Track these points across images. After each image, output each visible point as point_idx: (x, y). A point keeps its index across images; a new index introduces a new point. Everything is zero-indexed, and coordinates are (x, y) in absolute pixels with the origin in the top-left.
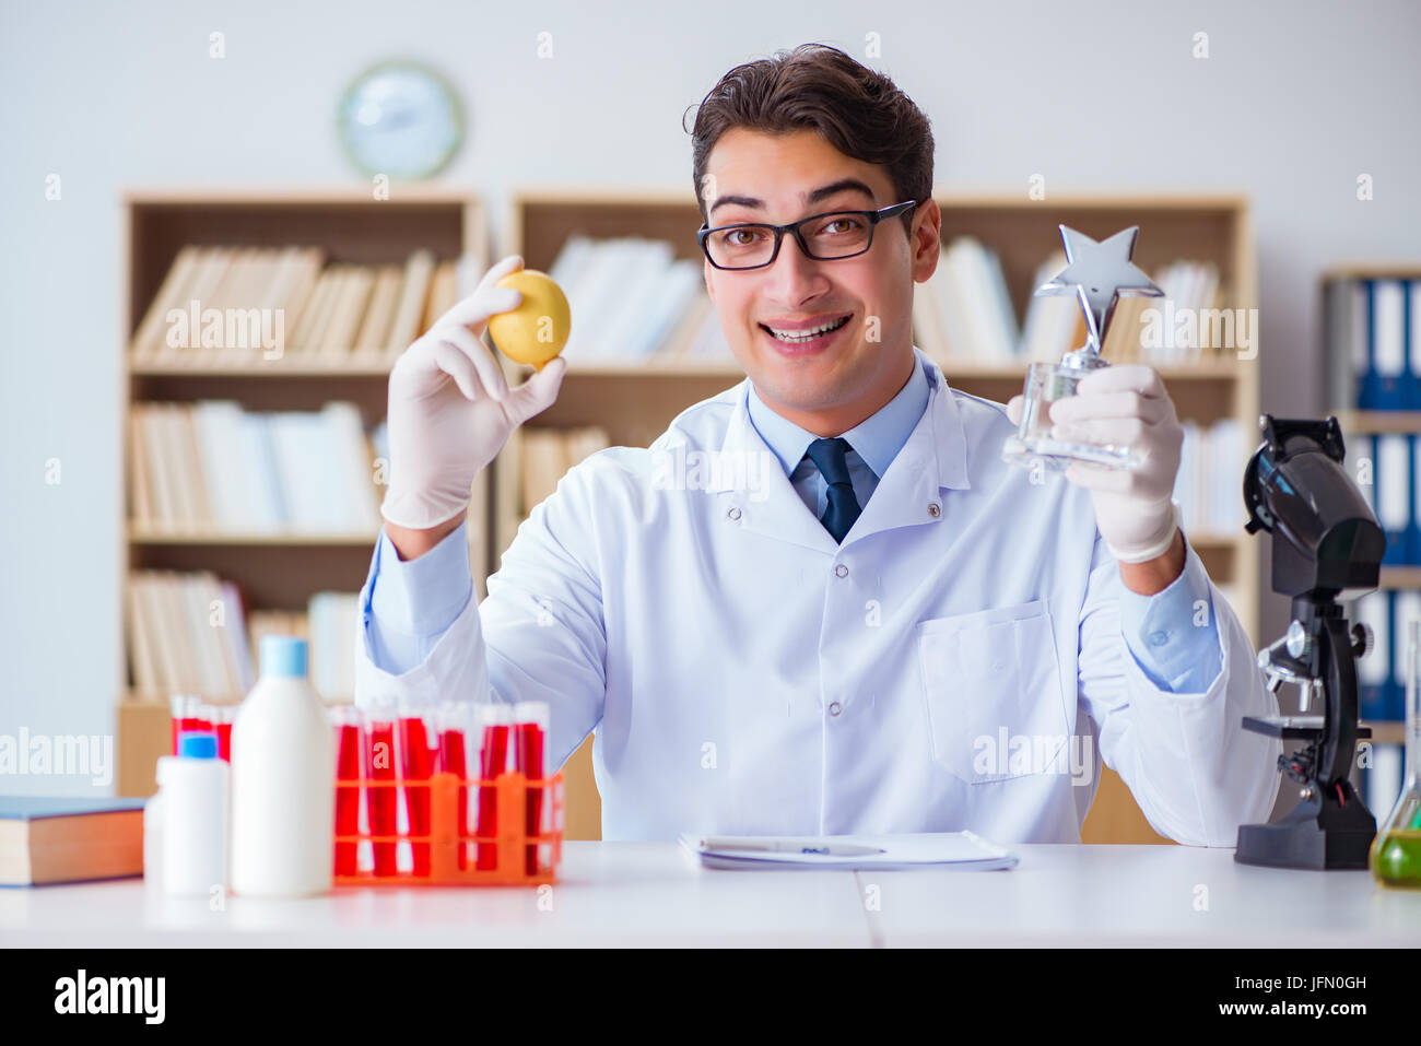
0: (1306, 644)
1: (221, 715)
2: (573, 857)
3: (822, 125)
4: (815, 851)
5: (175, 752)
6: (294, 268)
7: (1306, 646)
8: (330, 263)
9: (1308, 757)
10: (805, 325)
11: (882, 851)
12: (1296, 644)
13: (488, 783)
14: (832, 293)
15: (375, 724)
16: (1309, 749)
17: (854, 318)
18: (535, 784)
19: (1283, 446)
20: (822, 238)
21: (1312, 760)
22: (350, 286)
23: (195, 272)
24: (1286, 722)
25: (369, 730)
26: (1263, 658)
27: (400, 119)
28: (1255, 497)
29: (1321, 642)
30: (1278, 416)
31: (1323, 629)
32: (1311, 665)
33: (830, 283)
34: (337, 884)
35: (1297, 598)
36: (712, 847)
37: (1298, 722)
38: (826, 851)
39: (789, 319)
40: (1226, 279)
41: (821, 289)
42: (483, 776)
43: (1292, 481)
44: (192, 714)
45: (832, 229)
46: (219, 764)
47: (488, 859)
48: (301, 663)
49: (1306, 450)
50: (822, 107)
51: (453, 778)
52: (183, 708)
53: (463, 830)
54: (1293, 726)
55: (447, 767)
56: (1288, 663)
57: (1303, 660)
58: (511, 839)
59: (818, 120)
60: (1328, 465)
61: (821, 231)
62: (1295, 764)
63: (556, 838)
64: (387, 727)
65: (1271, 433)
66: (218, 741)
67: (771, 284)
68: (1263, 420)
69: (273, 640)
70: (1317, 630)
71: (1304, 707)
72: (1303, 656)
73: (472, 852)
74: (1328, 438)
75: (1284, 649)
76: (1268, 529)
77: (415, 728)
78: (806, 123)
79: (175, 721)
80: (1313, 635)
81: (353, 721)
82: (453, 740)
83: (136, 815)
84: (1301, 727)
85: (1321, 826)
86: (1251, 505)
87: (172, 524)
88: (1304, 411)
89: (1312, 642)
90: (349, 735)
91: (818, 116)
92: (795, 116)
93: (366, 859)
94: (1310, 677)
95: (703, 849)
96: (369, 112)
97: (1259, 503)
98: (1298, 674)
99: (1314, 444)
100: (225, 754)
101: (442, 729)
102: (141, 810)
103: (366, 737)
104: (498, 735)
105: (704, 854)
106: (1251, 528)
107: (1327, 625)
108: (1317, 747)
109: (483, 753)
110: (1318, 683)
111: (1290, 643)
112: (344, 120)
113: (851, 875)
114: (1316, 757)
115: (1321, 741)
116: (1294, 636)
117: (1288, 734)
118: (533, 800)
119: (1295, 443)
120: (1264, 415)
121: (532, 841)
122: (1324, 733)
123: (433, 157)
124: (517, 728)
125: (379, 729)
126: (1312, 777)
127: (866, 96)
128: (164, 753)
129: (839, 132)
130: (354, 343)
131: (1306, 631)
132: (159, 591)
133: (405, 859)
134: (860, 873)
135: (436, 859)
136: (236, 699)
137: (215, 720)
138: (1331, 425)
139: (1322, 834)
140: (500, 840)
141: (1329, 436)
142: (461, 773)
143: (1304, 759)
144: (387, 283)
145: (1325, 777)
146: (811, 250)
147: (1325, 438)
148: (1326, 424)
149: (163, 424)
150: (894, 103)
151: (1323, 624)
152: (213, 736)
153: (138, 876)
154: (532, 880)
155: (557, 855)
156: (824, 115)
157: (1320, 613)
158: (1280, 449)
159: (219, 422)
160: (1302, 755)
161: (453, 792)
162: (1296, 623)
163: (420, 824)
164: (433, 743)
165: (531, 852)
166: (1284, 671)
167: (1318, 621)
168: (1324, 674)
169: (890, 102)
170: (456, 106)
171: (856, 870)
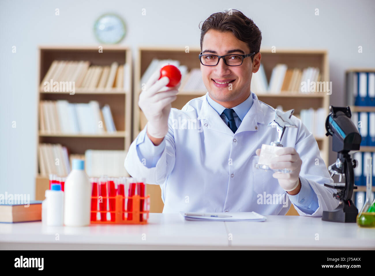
0: (341, 164)
1: (62, 179)
2: (151, 217)
3: (233, 31)
4: (214, 216)
5: (50, 189)
6: (82, 66)
7: (341, 165)
8: (91, 65)
9: (341, 194)
10: (223, 81)
11: (231, 217)
12: (338, 165)
13: (130, 198)
14: (231, 74)
15: (101, 182)
16: (341, 192)
17: (236, 80)
18: (142, 198)
19: (336, 114)
20: (230, 60)
21: (342, 194)
22: (97, 71)
23: (57, 67)
24: (335, 185)
25: (100, 184)
26: (330, 168)
27: (110, 28)
28: (328, 127)
29: (345, 164)
30: (334, 106)
31: (345, 161)
32: (342, 170)
33: (231, 71)
34: (91, 223)
35: (339, 153)
36: (188, 215)
37: (339, 185)
38: (217, 216)
39: (219, 79)
40: (321, 72)
41: (228, 73)
42: (129, 196)
43: (338, 123)
44: (54, 179)
45: (233, 58)
46: (61, 192)
47: (130, 217)
48: (83, 166)
49: (342, 115)
50: (234, 27)
51: (121, 196)
52: (52, 178)
53: (124, 210)
54: (337, 186)
55: (120, 194)
56: (336, 169)
57: (340, 169)
58: (136, 212)
59: (233, 30)
60: (347, 119)
61: (230, 58)
62: (338, 195)
63: (148, 212)
64: (104, 183)
65: (332, 110)
66: (61, 186)
67: (216, 70)
68: (330, 107)
69: (76, 161)
70: (344, 161)
71: (340, 181)
72: (340, 168)
73: (126, 215)
74: (347, 112)
75: (335, 165)
76: (332, 135)
77: (112, 183)
78: (230, 30)
79: (50, 181)
80: (343, 162)
81: (95, 181)
82: (122, 187)
83: (40, 205)
84: (339, 186)
85: (344, 211)
86: (327, 129)
87: (50, 131)
88: (341, 105)
89: (342, 164)
90: (95, 185)
91: (233, 29)
92: (227, 28)
93: (99, 217)
94: (342, 173)
95: (186, 216)
96: (102, 27)
97: (329, 128)
98: (339, 172)
99: (343, 113)
100: (63, 189)
101: (119, 184)
102: (41, 204)
103: (99, 186)
104: (133, 185)
105: (186, 217)
106: (327, 135)
107: (346, 160)
108: (343, 191)
109: (129, 190)
110: (344, 175)
111: (337, 164)
112: (95, 28)
113: (223, 222)
114: (343, 194)
115: (344, 190)
116: (338, 162)
117: (336, 187)
118: (142, 202)
119: (338, 113)
120: (331, 106)
121: (141, 213)
122: (345, 188)
123: (118, 38)
124: (138, 184)
125: (102, 184)
126: (342, 199)
127: (246, 25)
128: (47, 189)
129: (238, 33)
130: (97, 86)
131: (341, 161)
132: (47, 149)
133: (109, 217)
134: (226, 222)
135: (117, 217)
136: (66, 176)
137: (60, 181)
138: (348, 108)
139: (344, 214)
140: (133, 212)
141: (347, 111)
142: (123, 195)
143: (340, 194)
144: (106, 70)
145: (345, 199)
146: (227, 63)
147: (346, 112)
148: (347, 108)
149: (48, 106)
150: (253, 27)
151: (345, 159)
152: (60, 185)
153: (40, 220)
154: (142, 223)
155: (148, 217)
156: (234, 29)
157: (344, 157)
158: (335, 115)
159: (63, 105)
160: (339, 193)
161: (121, 200)
162: (339, 159)
163: (112, 208)
164: (116, 187)
165: (141, 216)
166: (335, 171)
167: (344, 159)
168: (345, 172)
169: (251, 27)
170: (124, 25)
171: (224, 221)
